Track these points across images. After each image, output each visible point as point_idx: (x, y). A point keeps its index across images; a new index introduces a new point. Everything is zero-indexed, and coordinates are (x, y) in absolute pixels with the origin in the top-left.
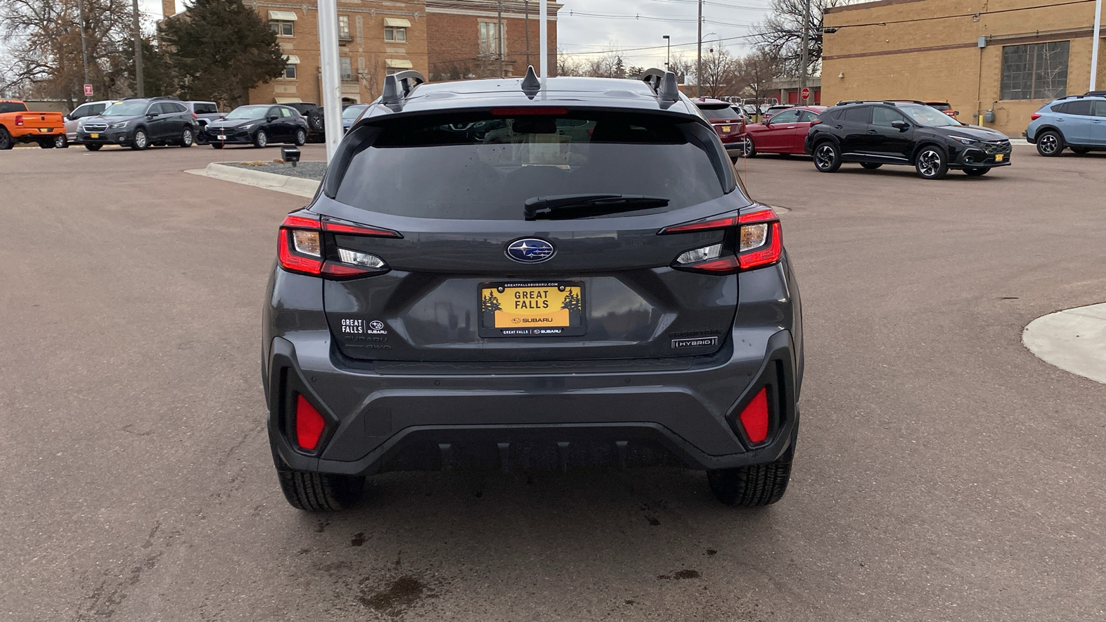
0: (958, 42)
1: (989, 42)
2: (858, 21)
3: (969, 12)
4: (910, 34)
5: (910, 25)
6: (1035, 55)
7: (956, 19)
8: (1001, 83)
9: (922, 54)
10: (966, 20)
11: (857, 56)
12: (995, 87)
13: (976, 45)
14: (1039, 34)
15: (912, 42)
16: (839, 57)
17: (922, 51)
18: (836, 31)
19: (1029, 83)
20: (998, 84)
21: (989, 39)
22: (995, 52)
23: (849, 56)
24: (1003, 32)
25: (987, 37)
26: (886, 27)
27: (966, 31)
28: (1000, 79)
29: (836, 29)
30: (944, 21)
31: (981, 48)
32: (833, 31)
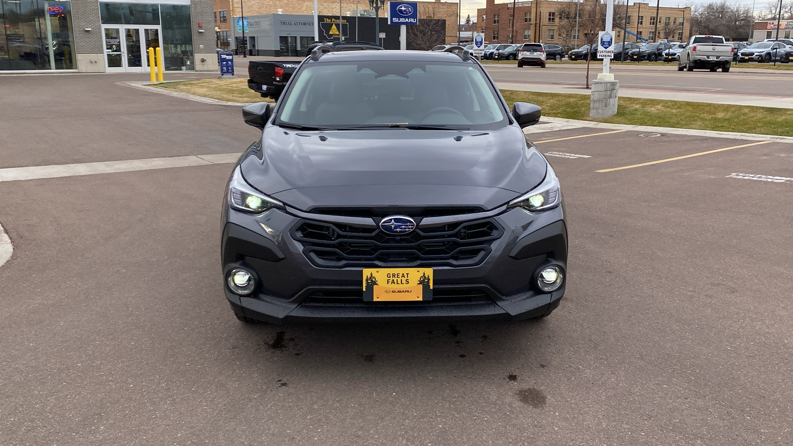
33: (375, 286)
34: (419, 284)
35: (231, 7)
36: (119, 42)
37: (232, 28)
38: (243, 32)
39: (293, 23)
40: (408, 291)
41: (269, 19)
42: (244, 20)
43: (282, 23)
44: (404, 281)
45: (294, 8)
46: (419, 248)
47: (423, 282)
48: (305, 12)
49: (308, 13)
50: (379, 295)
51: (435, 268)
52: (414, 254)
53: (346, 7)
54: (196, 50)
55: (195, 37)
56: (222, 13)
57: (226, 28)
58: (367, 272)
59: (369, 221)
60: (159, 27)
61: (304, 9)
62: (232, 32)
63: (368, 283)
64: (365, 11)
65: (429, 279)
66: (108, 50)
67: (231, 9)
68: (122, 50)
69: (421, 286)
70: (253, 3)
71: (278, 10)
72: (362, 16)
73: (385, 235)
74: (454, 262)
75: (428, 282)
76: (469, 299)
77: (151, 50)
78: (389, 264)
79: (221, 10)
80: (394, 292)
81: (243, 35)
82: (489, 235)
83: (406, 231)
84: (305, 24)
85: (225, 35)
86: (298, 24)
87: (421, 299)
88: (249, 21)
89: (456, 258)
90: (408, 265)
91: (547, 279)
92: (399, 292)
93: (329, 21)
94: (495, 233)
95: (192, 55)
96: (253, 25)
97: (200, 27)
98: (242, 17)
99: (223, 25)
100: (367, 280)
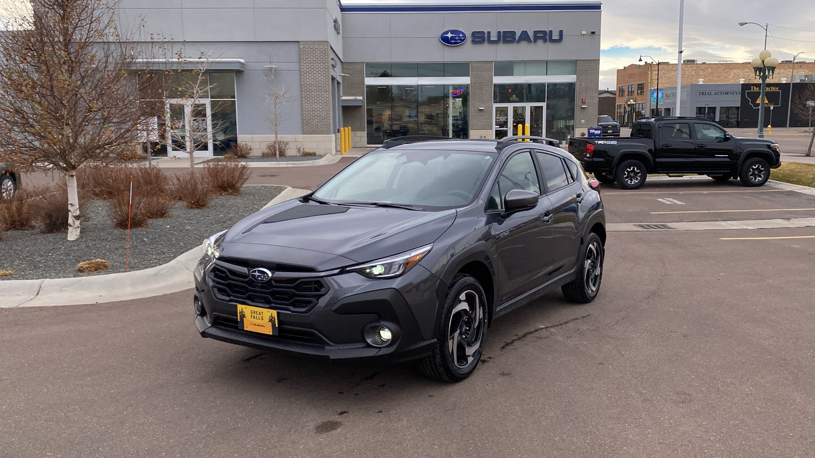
33: (244, 318)
34: (269, 321)
35: (649, 79)
36: (507, 119)
37: (648, 100)
38: (657, 104)
39: (713, 93)
40: (263, 326)
41: (686, 90)
42: (659, 92)
43: (701, 94)
44: (261, 318)
45: (719, 77)
46: (272, 294)
47: (272, 320)
48: (732, 80)
49: (736, 82)
50: (248, 327)
51: (278, 311)
52: (268, 298)
53: (783, 73)
54: (577, 125)
55: (577, 113)
56: (630, 86)
57: (642, 100)
58: (240, 307)
59: (244, 270)
60: (544, 105)
61: (731, 78)
62: (648, 104)
63: (240, 316)
64: (806, 76)
65: (275, 319)
66: (496, 127)
67: (649, 81)
68: (509, 126)
69: (270, 323)
70: (674, 74)
71: (699, 80)
72: (802, 82)
73: (252, 282)
74: (291, 308)
75: (274, 321)
76: (307, 340)
77: (520, 126)
78: (254, 304)
79: (628, 84)
80: (255, 325)
81: (657, 106)
82: (319, 291)
83: (264, 280)
84: (727, 93)
85: (641, 107)
86: (720, 93)
87: (271, 334)
88: (666, 92)
89: (295, 306)
90: (265, 306)
91: (384, 337)
92: (258, 325)
93: (756, 89)
94: (323, 291)
95: (573, 130)
96: (670, 96)
97: (583, 103)
98: (658, 89)
99: (639, 97)
100: (240, 313)
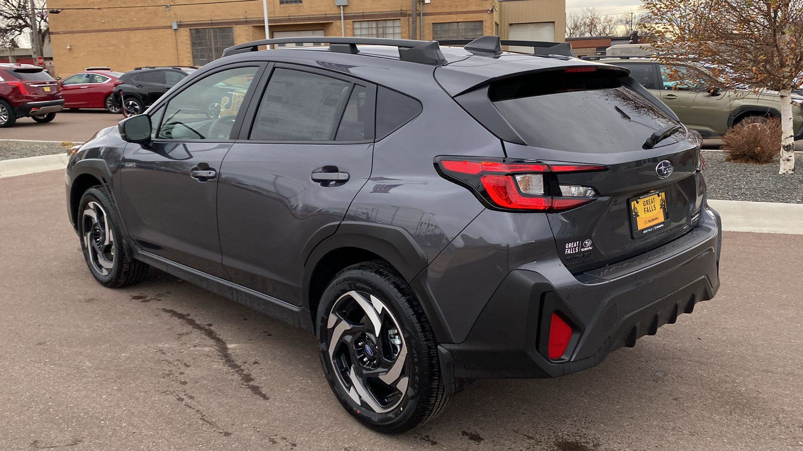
0: (157, 24)
1: (180, 26)
2: (76, 5)
3: (161, 4)
4: (120, 17)
5: (119, 11)
6: (212, 36)
7: (154, 8)
8: (193, 55)
9: (132, 33)
10: (161, 9)
11: (80, 32)
12: (188, 57)
13: (171, 27)
14: (213, 22)
15: (123, 23)
16: (65, 33)
17: (131, 30)
18: (59, 12)
19: (211, 55)
20: (190, 55)
21: (179, 23)
22: (185, 34)
23: (73, 32)
24: (187, 20)
25: (177, 22)
26: (101, 12)
27: (162, 17)
28: (191, 52)
29: (59, 10)
30: (145, 9)
31: (175, 30)
32: (57, 12)
